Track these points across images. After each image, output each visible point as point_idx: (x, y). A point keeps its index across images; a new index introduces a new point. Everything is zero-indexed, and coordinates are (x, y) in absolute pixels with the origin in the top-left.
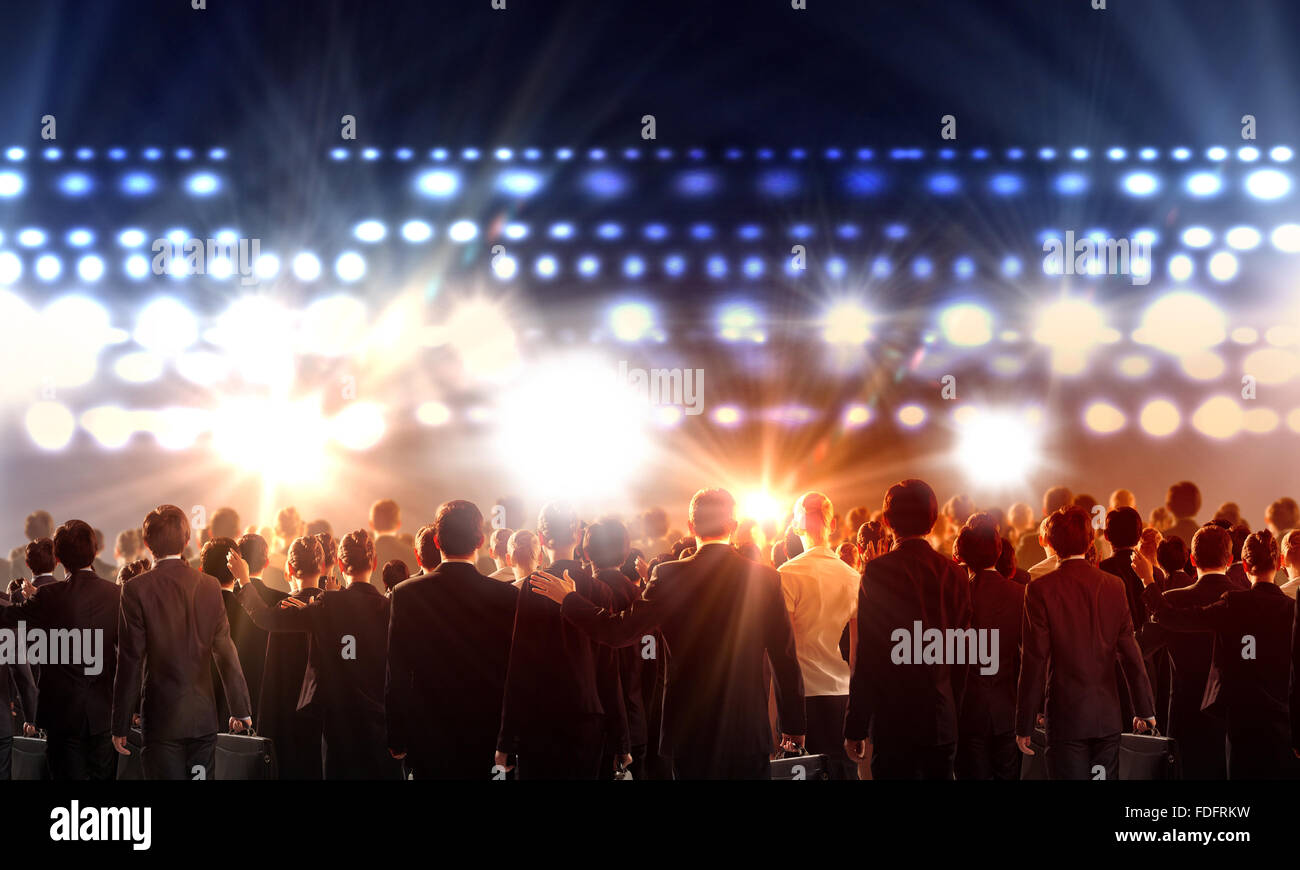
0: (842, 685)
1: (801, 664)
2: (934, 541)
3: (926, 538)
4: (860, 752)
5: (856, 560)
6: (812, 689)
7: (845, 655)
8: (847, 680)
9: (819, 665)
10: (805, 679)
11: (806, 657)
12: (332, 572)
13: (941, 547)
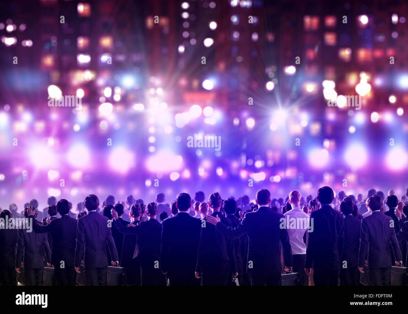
0: (304, 251)
1: (291, 244)
2: (333, 206)
3: (330, 205)
4: (310, 272)
5: (308, 211)
6: (295, 252)
7: (305, 241)
8: (305, 250)
9: (297, 245)
10: (292, 249)
11: (292, 242)
12: (144, 215)
13: (335, 208)
